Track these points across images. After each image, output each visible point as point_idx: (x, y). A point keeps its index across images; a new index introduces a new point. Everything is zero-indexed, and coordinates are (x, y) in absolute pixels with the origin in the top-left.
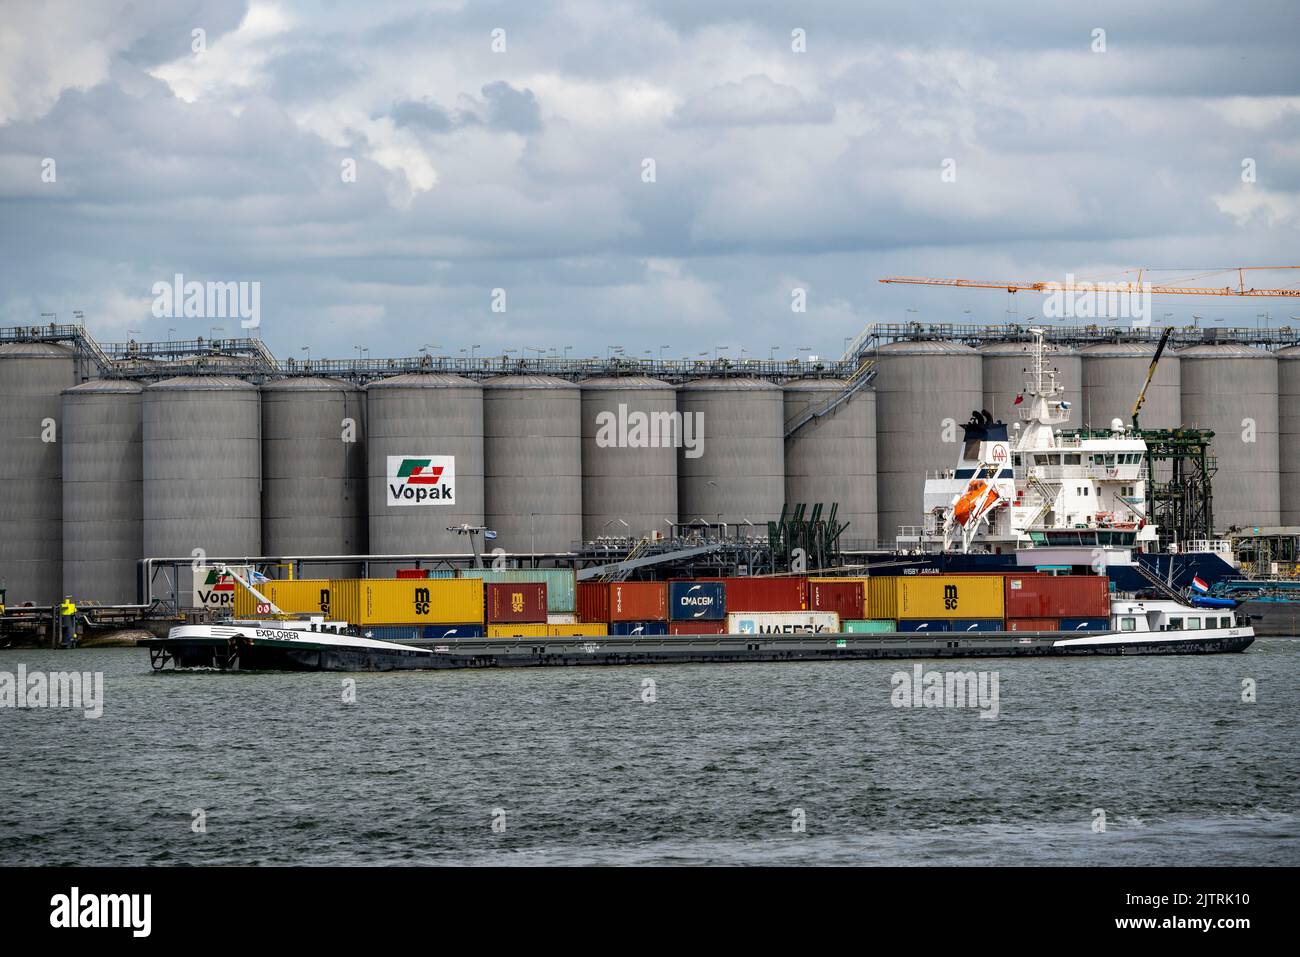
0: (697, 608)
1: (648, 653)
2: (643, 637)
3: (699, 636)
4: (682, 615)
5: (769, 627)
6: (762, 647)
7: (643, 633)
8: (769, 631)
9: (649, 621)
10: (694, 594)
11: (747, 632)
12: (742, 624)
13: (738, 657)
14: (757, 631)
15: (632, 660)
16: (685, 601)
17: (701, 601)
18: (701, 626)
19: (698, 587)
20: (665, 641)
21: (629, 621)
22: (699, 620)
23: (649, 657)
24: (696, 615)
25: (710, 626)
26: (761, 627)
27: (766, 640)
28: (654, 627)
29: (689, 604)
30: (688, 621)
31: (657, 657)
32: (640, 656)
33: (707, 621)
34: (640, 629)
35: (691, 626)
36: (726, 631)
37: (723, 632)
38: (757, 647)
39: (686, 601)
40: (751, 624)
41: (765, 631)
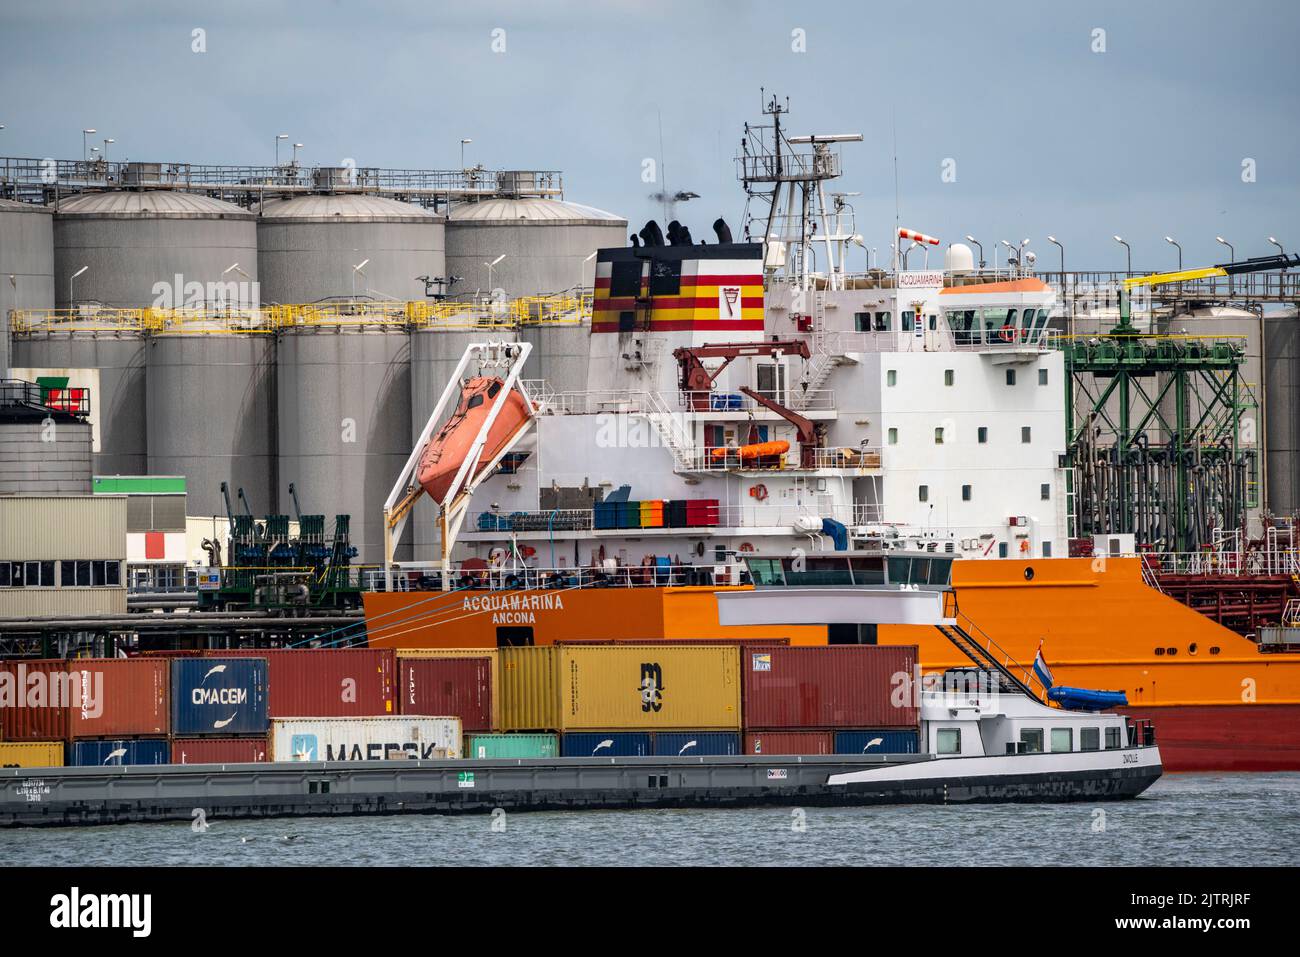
0: (219, 711)
1: (139, 802)
2: (126, 769)
3: (224, 767)
4: (193, 724)
5: (343, 747)
6: (334, 789)
7: (126, 760)
8: (342, 756)
9: (136, 737)
10: (215, 683)
11: (305, 758)
12: (297, 741)
13: (293, 807)
14: (322, 757)
15: (111, 816)
16: (198, 696)
17: (226, 696)
18: (227, 746)
19: (220, 668)
20: (167, 776)
21: (101, 738)
22: (224, 734)
23: (141, 809)
24: (219, 724)
25: (240, 746)
26: (329, 747)
27: (338, 774)
28: (146, 747)
29: (206, 702)
30: (202, 736)
31: (154, 810)
32: (125, 808)
33: (236, 735)
34: (120, 752)
35: (208, 746)
36: (268, 757)
37: (265, 759)
38: (325, 787)
39: (201, 696)
40: (311, 740)
41: (336, 756)
